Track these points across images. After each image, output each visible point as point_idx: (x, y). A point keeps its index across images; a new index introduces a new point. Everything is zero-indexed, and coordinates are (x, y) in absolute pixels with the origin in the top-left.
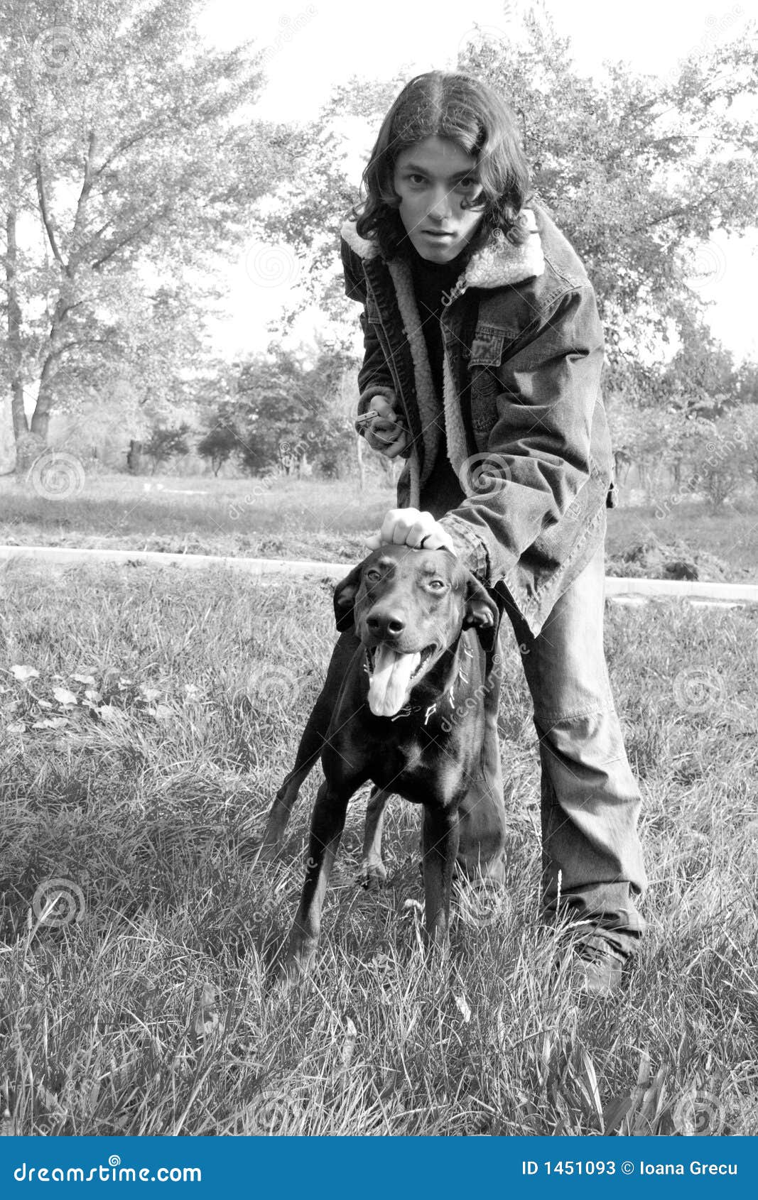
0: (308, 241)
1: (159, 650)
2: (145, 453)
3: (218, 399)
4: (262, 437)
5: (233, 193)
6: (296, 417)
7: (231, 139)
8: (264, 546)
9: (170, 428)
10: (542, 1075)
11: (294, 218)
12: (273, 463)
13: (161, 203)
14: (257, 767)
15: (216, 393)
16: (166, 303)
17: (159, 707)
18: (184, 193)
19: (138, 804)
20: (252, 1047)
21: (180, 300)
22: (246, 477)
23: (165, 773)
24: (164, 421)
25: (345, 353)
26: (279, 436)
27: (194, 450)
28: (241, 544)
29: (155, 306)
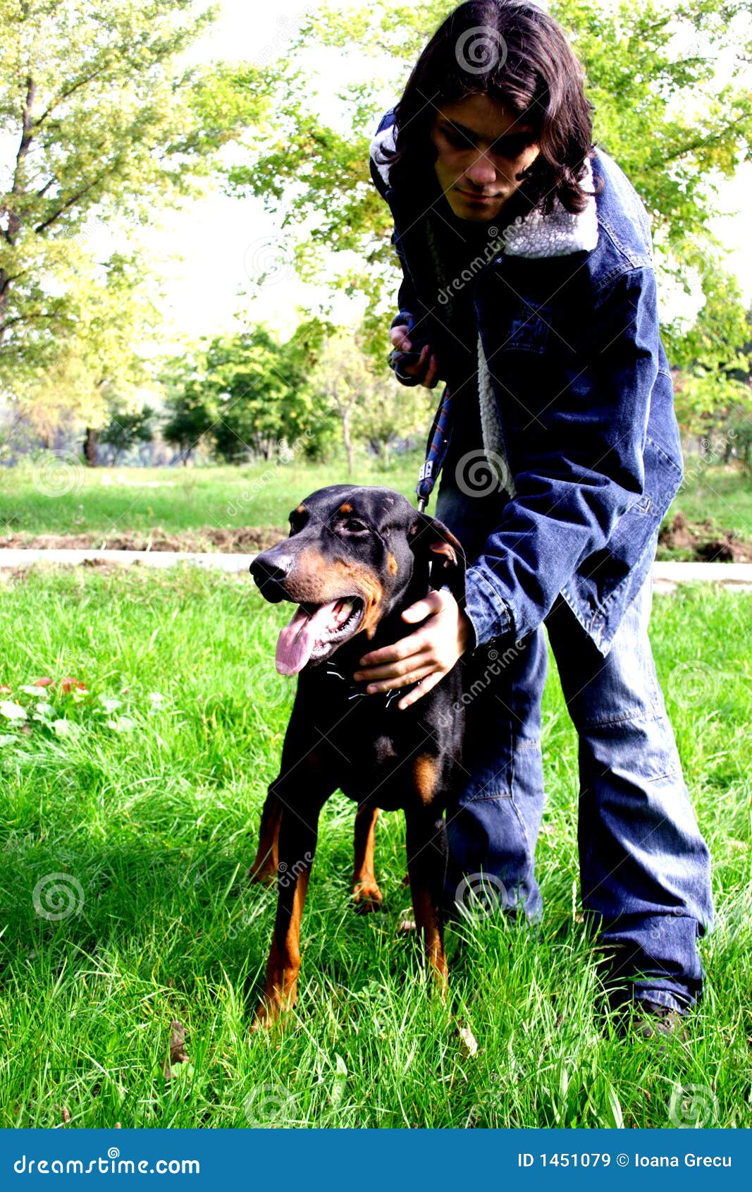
0: (278, 193)
1: (119, 657)
2: (104, 442)
3: (184, 378)
4: (236, 419)
5: (192, 144)
6: (273, 394)
7: (188, 80)
8: (240, 539)
9: (131, 413)
10: (560, 1112)
11: (262, 166)
12: (249, 448)
13: (111, 155)
14: (233, 782)
15: (182, 371)
16: (119, 269)
17: (121, 719)
18: (137, 144)
19: (97, 827)
20: (227, 1092)
21: (136, 266)
22: (220, 464)
23: (129, 792)
24: (124, 404)
25: (323, 319)
26: (255, 418)
27: (158, 436)
28: (213, 538)
29: (109, 274)
